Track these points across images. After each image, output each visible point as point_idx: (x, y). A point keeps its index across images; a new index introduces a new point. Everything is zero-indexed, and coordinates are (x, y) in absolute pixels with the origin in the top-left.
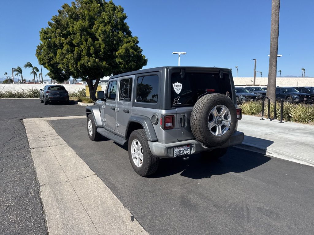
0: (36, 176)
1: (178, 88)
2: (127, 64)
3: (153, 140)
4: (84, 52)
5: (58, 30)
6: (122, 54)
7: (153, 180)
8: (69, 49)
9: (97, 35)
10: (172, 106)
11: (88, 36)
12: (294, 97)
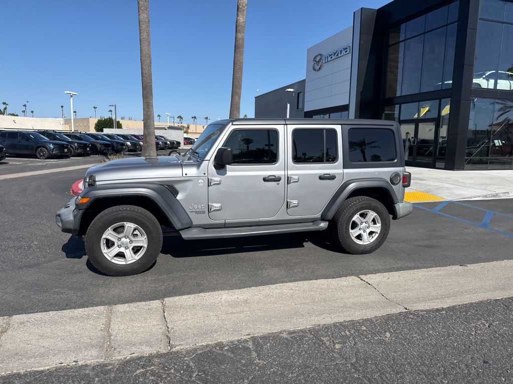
3: (397, 202)
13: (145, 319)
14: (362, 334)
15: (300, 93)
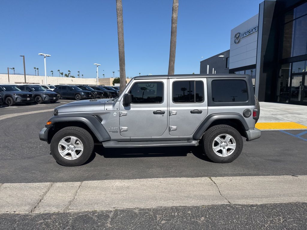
12: (82, 94)
13: (67, 192)
14: (185, 216)
15: (228, 58)
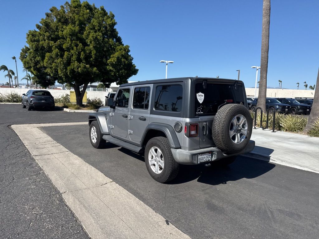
0: (52, 184)
1: (201, 97)
2: (118, 72)
3: (176, 147)
4: (74, 57)
5: (47, 33)
6: (114, 63)
7: (173, 186)
8: (59, 53)
9: (88, 41)
10: (196, 115)
11: (78, 41)
12: (276, 108)
